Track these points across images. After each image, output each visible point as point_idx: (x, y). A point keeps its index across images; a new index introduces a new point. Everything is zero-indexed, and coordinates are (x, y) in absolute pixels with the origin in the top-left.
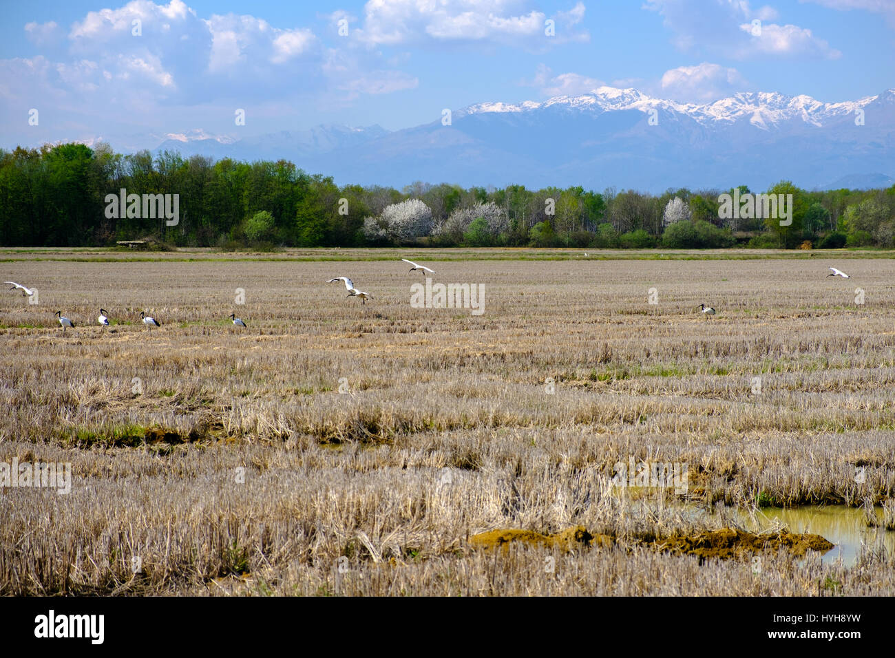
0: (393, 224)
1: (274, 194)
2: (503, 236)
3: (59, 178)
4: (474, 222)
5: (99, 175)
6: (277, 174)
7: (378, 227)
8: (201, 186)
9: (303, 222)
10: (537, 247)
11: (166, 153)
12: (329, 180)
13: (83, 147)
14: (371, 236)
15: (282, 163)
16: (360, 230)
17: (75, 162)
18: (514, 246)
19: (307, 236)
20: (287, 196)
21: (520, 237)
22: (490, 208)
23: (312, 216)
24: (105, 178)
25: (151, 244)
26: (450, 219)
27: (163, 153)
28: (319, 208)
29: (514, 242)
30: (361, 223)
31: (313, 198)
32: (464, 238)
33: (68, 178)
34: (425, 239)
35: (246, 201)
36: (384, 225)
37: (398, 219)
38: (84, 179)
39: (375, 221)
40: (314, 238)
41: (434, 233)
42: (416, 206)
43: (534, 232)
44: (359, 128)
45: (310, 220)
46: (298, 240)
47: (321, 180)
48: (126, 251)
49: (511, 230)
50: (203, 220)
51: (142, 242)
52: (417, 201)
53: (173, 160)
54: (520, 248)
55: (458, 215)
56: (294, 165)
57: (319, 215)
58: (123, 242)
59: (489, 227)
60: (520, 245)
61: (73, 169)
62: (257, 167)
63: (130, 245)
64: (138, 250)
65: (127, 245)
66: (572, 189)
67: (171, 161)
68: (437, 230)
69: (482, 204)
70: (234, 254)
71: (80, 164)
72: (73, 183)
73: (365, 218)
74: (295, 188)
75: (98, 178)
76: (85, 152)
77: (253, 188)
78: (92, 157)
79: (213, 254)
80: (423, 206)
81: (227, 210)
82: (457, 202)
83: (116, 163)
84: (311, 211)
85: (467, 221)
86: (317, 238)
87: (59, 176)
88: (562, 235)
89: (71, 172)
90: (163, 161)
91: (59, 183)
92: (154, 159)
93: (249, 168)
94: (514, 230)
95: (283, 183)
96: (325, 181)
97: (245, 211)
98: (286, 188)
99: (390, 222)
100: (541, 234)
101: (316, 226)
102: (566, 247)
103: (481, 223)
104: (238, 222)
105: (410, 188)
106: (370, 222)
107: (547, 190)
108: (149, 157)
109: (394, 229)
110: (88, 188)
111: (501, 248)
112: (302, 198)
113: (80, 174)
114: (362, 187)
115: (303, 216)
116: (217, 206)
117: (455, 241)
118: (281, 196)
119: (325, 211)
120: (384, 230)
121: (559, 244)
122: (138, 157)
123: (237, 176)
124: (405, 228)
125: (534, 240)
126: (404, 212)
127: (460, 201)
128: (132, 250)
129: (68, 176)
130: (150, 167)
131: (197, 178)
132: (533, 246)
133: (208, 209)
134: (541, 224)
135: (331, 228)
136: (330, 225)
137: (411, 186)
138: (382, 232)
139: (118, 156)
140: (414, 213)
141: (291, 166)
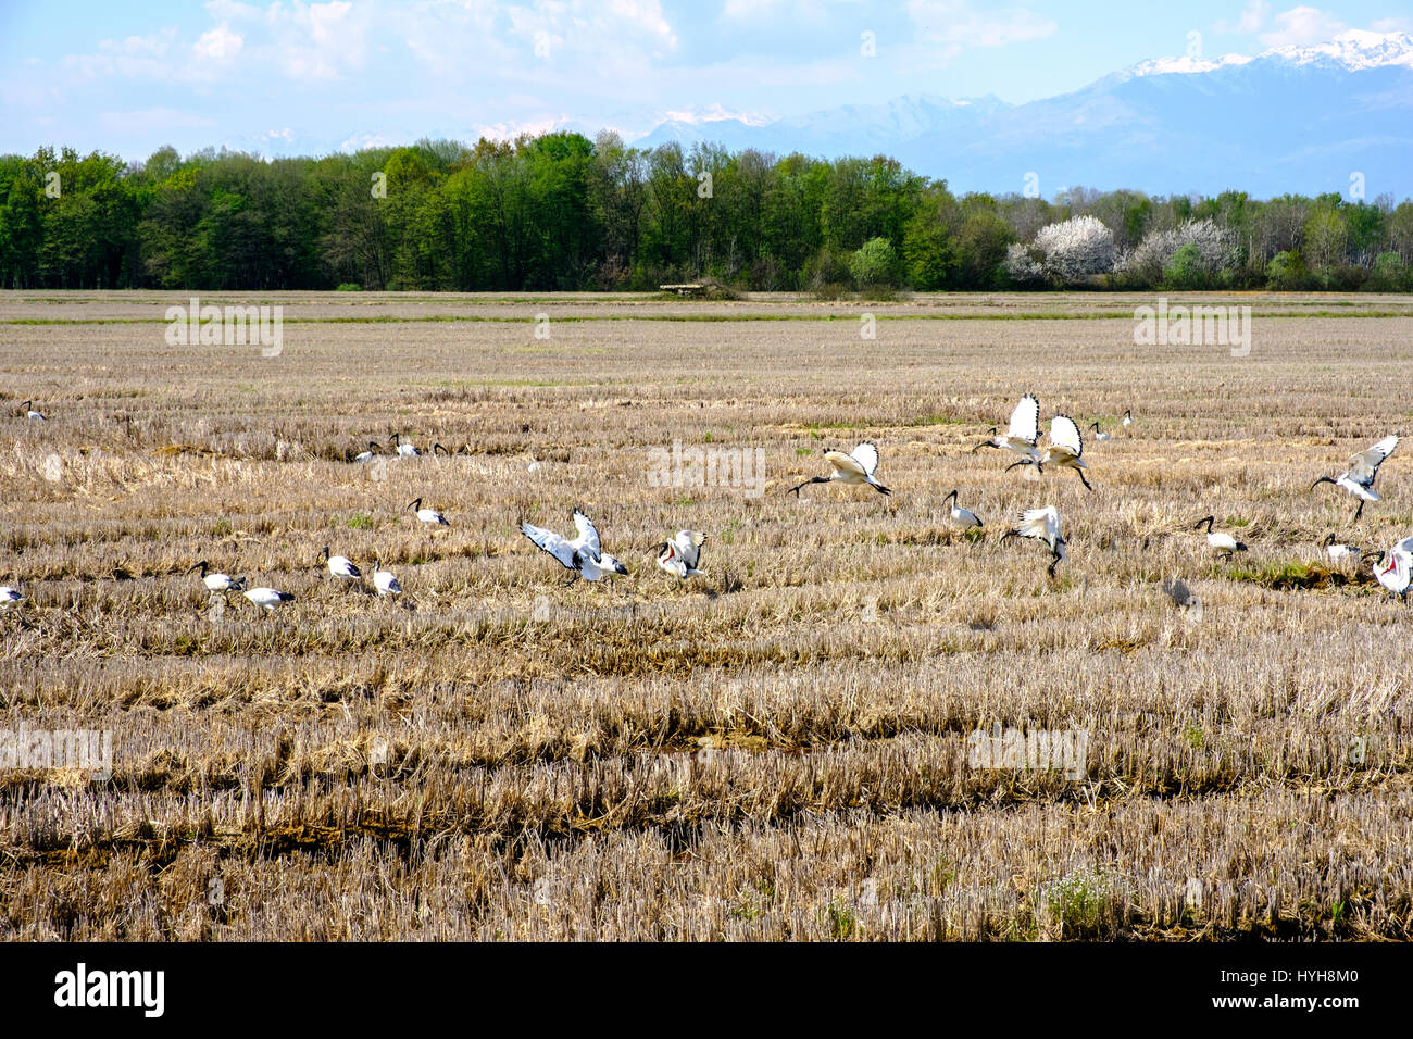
0: (1053, 254)
1: (868, 209)
2: (1226, 274)
3: (544, 187)
4: (1180, 251)
5: (604, 181)
6: (873, 178)
7: (1030, 259)
8: (757, 197)
9: (914, 251)
10: (1279, 290)
11: (705, 147)
12: (940, 185)
13: (578, 138)
14: (1020, 272)
15: (880, 160)
16: (1002, 265)
17: (567, 161)
18: (1242, 289)
19: (920, 274)
20: (888, 212)
21: (1252, 275)
22: (1205, 229)
23: (927, 243)
24: (613, 186)
25: (710, 289)
26: (1142, 247)
27: (700, 146)
28: (937, 230)
29: (1243, 282)
30: (1004, 254)
31: (928, 214)
32: (1164, 276)
33: (557, 186)
34: (1101, 278)
35: (825, 221)
36: (1039, 256)
37: (1061, 247)
38: (581, 188)
39: (1026, 250)
40: (931, 277)
41: (1116, 267)
42: (1089, 227)
43: (1276, 267)
44: (963, 99)
45: (925, 249)
46: (906, 280)
47: (929, 186)
48: (674, 299)
49: (1237, 264)
50: (761, 249)
51: (697, 286)
52: (1090, 218)
53: (715, 157)
54: (1252, 293)
55: (1154, 241)
56: (899, 164)
57: (940, 241)
58: (669, 287)
59: (1203, 259)
60: (1252, 287)
61: (564, 172)
62: (842, 167)
63: (681, 292)
64: (692, 298)
65: (675, 291)
66: (1324, 198)
67: (712, 159)
68: (1122, 264)
69: (1193, 223)
70: (837, 304)
71: (576, 166)
72: (565, 194)
73: (1009, 247)
74: (902, 200)
75: (601, 186)
76: (581, 145)
77: (837, 200)
78: (592, 153)
79: (804, 305)
80: (1100, 226)
81: (797, 234)
82: (1145, 220)
83: (630, 163)
84: (925, 235)
85: (1168, 250)
86: (935, 277)
87: (544, 182)
88: (1321, 271)
89: (563, 177)
90: (700, 158)
91: (544, 194)
92: (687, 156)
93: (830, 169)
94: (1243, 264)
95: (882, 192)
96: (934, 186)
97: (823, 236)
98: (887, 199)
99: (1048, 251)
100: (1285, 270)
101: (934, 258)
102: (1325, 291)
103: (1191, 253)
104: (813, 253)
105: (1066, 197)
106: (1016, 252)
107: (1284, 199)
108: (679, 154)
109: (1054, 263)
110: (587, 201)
111: (1223, 292)
112: (912, 215)
113: (576, 180)
114: (992, 195)
115: (913, 243)
116: (782, 228)
117: (1149, 281)
118: (879, 213)
119: (947, 235)
120: (1039, 265)
121: (1314, 286)
122: (660, 152)
123: (811, 182)
124: (1071, 261)
125: (1274, 279)
126: (1072, 236)
127: (1151, 217)
128: (683, 298)
129: (559, 183)
130: (680, 168)
131: (751, 184)
132: (1273, 290)
133: (767, 232)
134: (1284, 255)
135: (957, 262)
136: (955, 258)
137: (1067, 195)
138: (1036, 268)
139: (632, 152)
140: (1086, 238)
141: (894, 166)
